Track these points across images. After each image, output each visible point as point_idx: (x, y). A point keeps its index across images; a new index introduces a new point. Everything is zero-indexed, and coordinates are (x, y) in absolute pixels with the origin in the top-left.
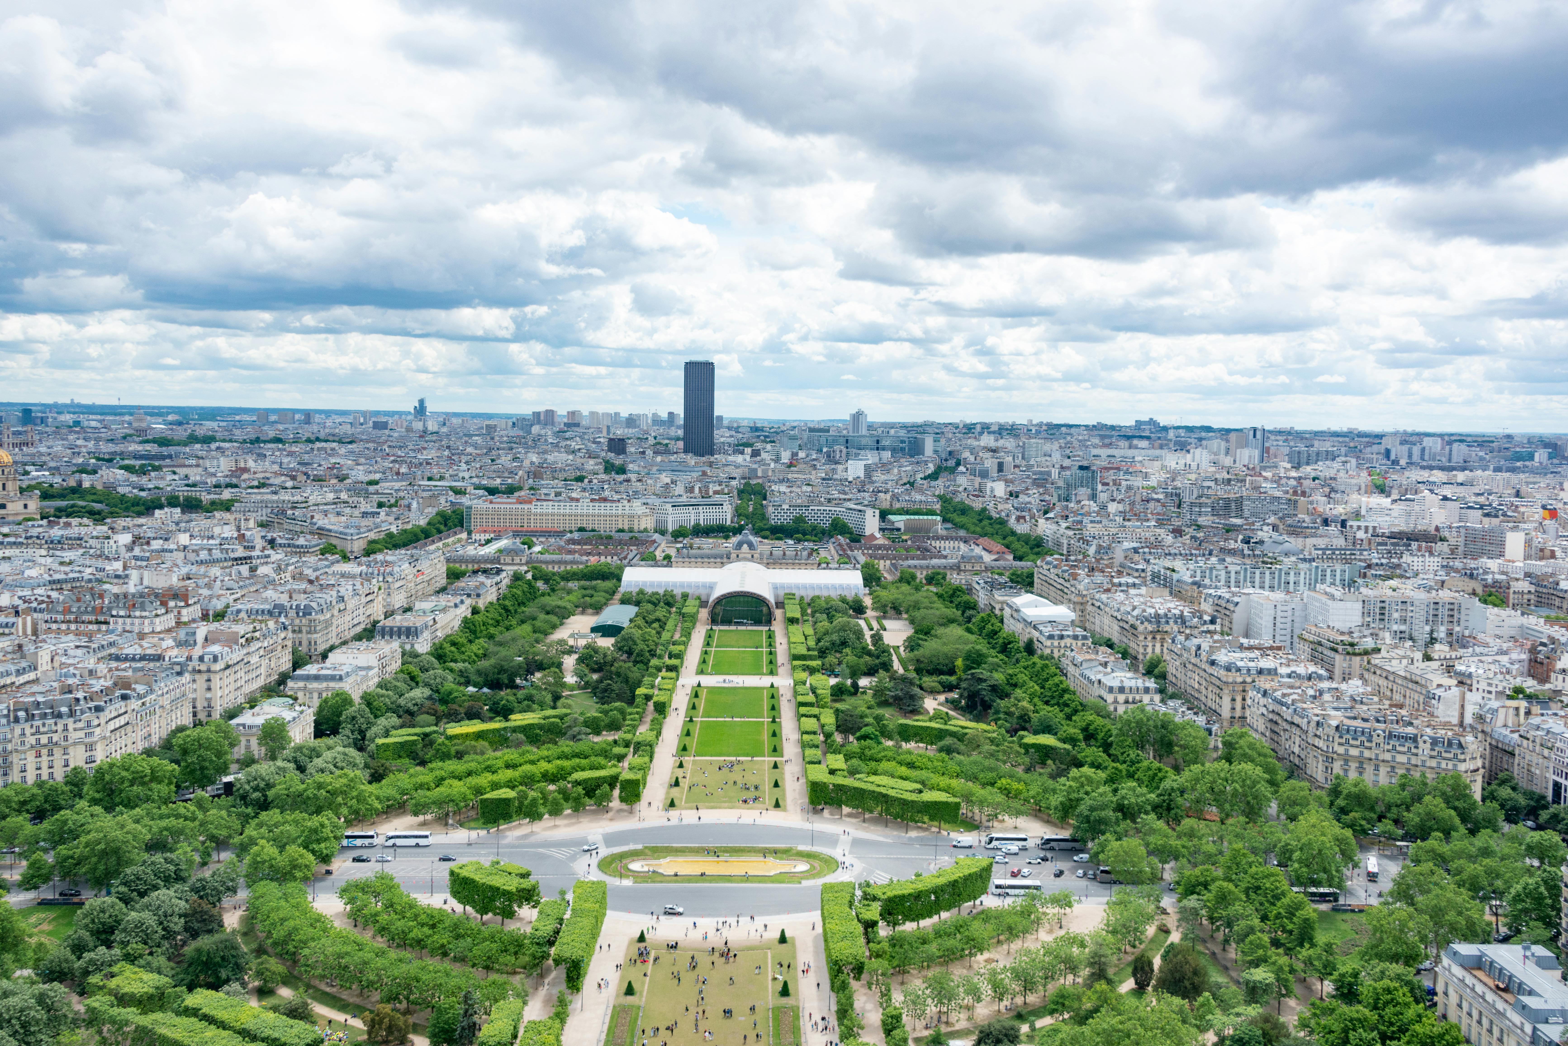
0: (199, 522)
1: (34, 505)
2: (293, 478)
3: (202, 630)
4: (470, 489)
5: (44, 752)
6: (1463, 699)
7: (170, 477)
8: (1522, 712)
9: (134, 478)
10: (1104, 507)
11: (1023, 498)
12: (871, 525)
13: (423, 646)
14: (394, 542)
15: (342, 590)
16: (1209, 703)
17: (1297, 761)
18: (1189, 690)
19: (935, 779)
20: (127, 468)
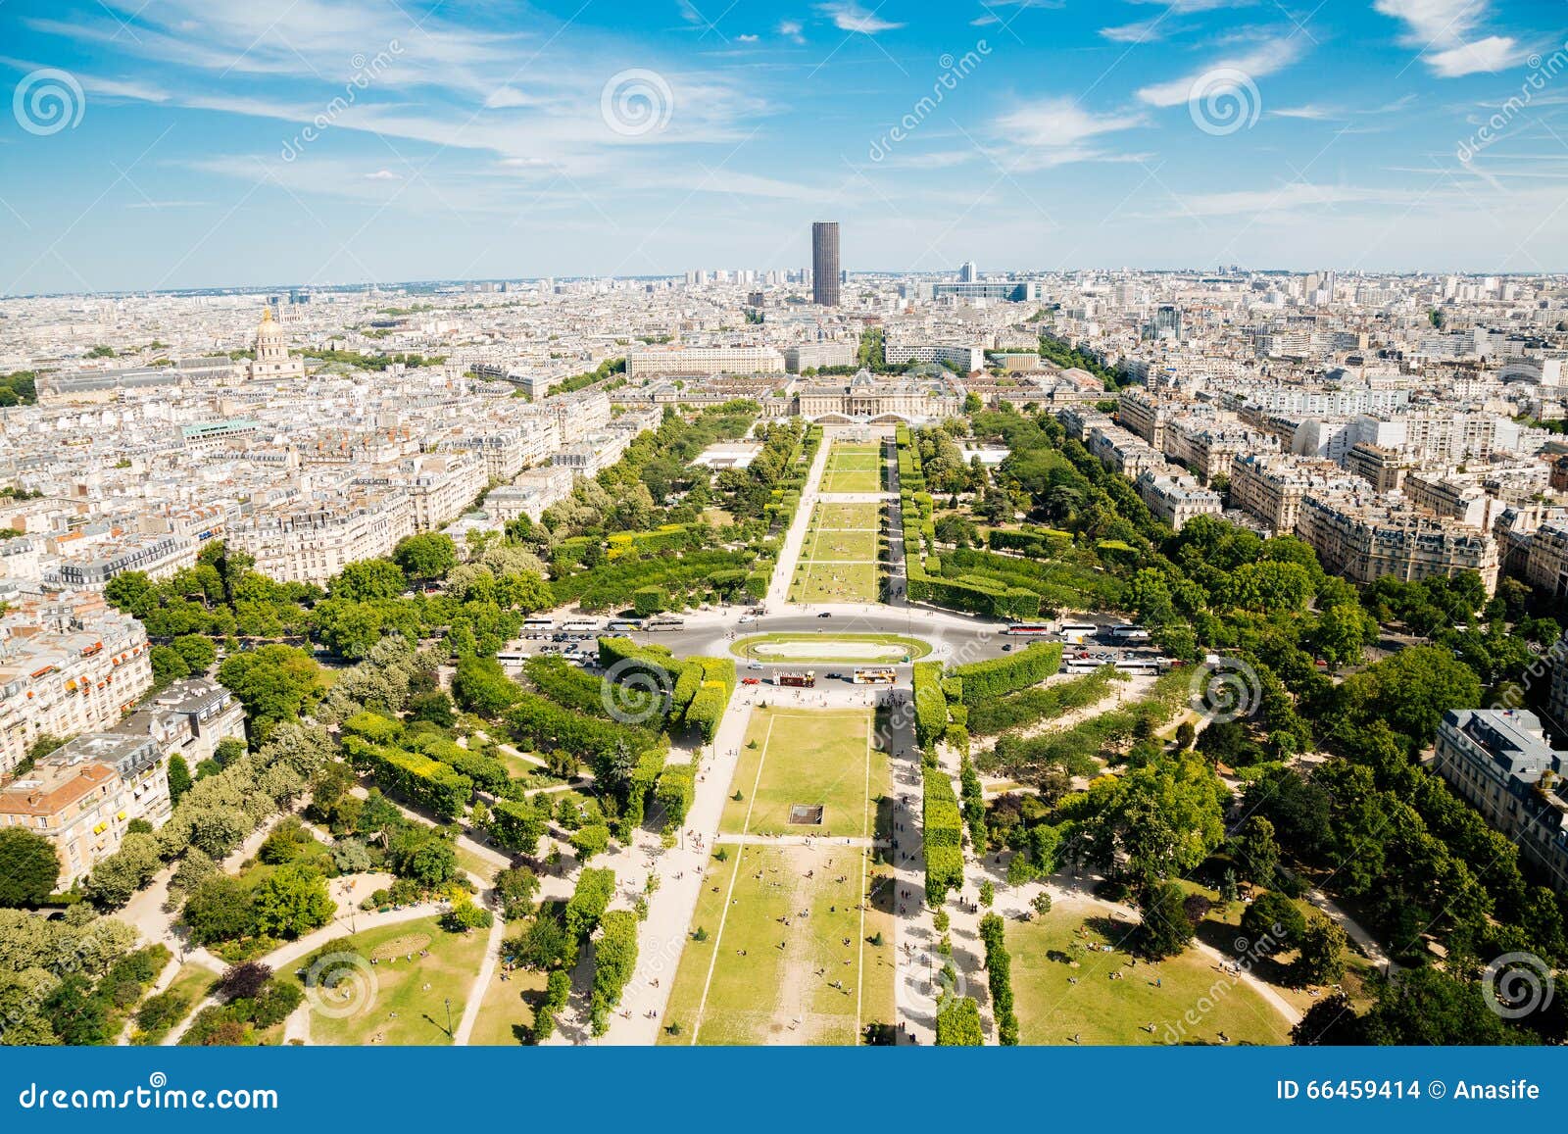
0: (419, 374)
1: (300, 364)
2: (491, 336)
3: (419, 461)
4: (632, 340)
5: (308, 554)
6: (1488, 504)
7: (399, 340)
8: (1539, 515)
9: (372, 342)
10: (1185, 343)
11: (1113, 336)
12: (977, 362)
13: (590, 472)
14: (569, 386)
15: (525, 426)
16: (1266, 513)
17: (1338, 560)
18: (1249, 501)
19: (1019, 578)
20: (367, 334)
